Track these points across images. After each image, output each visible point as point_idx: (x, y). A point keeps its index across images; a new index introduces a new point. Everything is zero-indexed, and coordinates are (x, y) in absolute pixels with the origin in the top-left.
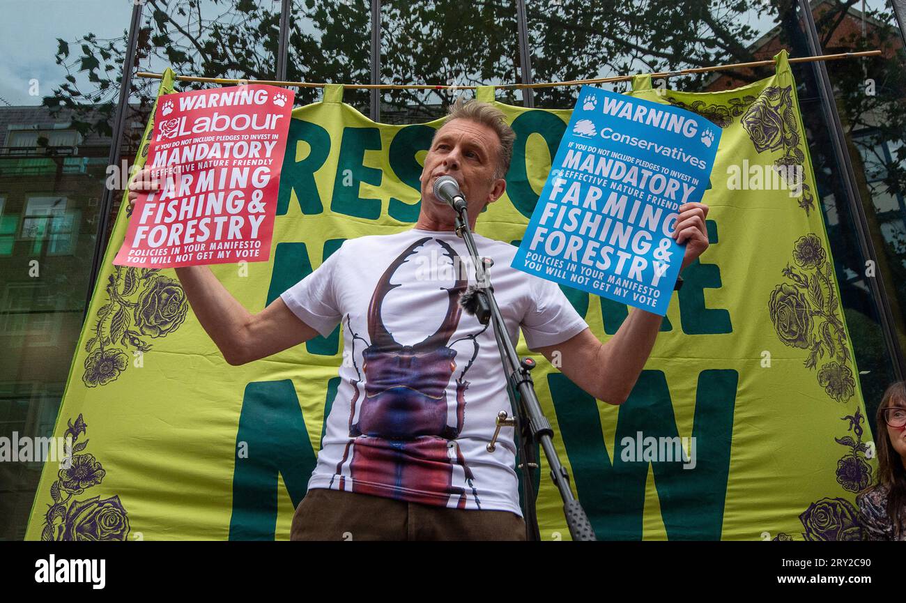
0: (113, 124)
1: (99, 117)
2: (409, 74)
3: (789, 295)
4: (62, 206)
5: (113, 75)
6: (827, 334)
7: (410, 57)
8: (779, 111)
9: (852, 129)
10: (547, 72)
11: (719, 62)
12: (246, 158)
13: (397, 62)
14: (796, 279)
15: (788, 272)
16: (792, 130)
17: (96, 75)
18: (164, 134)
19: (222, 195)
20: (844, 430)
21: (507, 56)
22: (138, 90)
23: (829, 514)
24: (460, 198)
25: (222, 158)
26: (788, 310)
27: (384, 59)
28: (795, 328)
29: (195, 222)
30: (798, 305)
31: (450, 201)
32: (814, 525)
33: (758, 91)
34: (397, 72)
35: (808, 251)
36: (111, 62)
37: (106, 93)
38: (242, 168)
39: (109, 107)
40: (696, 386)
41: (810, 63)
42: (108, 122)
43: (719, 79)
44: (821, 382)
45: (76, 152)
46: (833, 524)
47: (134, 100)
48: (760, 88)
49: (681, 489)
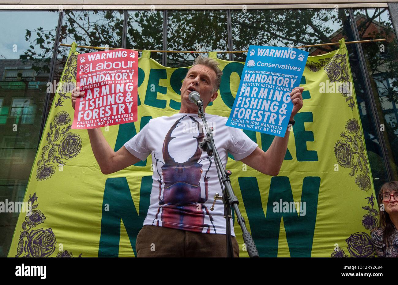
0: (50, 67)
1: (45, 64)
2: (180, 47)
3: (343, 145)
4: (28, 103)
5: (51, 46)
6: (359, 162)
7: (181, 40)
8: (341, 65)
9: (373, 73)
10: (240, 46)
11: (315, 43)
12: (122, 79)
13: (175, 41)
14: (346, 138)
15: (343, 135)
16: (346, 73)
17: (43, 46)
18: (83, 71)
19: (113, 95)
20: (366, 203)
21: (223, 40)
22: (61, 53)
23: (359, 239)
24: (200, 101)
25: (111, 80)
26: (343, 151)
27: (169, 40)
28: (345, 159)
29: (104, 108)
30: (347, 149)
31: (196, 102)
32: (352, 244)
33: (331, 56)
34: (175, 46)
35: (352, 126)
36: (50, 40)
37: (47, 53)
38: (120, 84)
39: (48, 60)
40: (302, 183)
41: (355, 44)
42: (48, 66)
43: (315, 51)
44: (356, 182)
45: (34, 79)
46: (361, 243)
47: (59, 57)
48: (333, 54)
49: (295, 228)
